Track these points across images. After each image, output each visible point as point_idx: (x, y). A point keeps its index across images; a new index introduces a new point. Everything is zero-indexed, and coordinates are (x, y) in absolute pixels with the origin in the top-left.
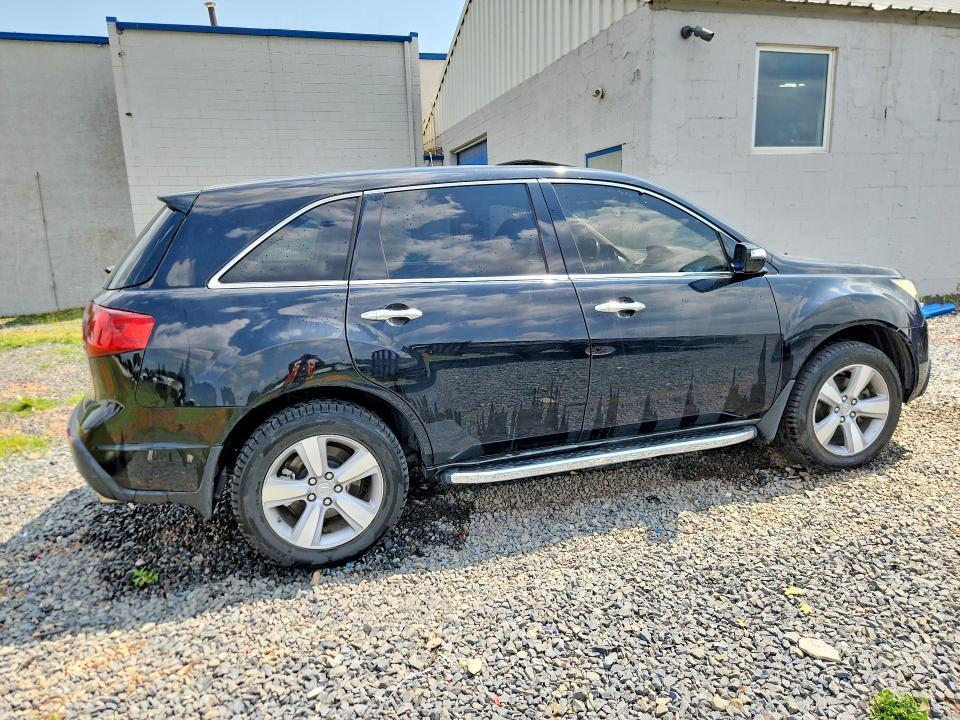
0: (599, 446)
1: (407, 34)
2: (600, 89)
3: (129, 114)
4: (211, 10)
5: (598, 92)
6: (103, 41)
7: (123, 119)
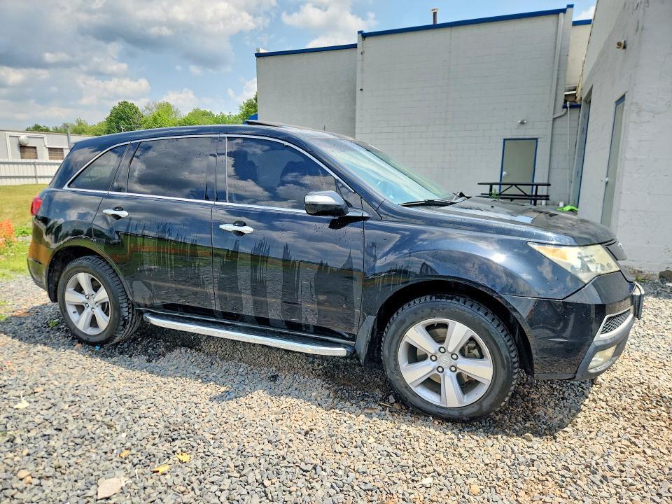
0: (229, 325)
1: (565, 7)
2: (623, 42)
3: (361, 90)
4: (435, 14)
5: (619, 44)
6: (354, 46)
7: (358, 93)
